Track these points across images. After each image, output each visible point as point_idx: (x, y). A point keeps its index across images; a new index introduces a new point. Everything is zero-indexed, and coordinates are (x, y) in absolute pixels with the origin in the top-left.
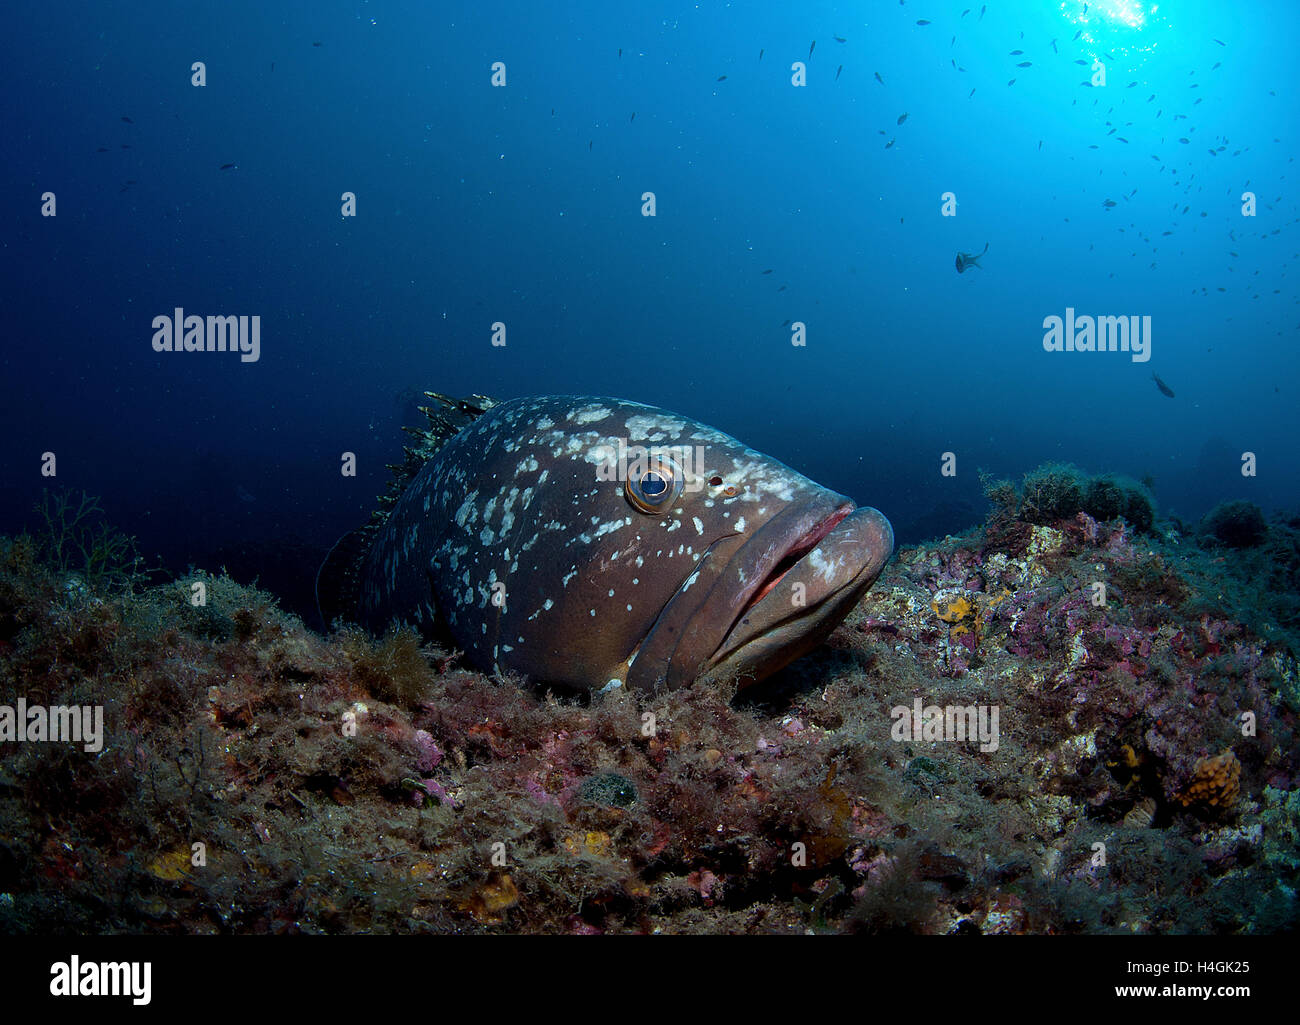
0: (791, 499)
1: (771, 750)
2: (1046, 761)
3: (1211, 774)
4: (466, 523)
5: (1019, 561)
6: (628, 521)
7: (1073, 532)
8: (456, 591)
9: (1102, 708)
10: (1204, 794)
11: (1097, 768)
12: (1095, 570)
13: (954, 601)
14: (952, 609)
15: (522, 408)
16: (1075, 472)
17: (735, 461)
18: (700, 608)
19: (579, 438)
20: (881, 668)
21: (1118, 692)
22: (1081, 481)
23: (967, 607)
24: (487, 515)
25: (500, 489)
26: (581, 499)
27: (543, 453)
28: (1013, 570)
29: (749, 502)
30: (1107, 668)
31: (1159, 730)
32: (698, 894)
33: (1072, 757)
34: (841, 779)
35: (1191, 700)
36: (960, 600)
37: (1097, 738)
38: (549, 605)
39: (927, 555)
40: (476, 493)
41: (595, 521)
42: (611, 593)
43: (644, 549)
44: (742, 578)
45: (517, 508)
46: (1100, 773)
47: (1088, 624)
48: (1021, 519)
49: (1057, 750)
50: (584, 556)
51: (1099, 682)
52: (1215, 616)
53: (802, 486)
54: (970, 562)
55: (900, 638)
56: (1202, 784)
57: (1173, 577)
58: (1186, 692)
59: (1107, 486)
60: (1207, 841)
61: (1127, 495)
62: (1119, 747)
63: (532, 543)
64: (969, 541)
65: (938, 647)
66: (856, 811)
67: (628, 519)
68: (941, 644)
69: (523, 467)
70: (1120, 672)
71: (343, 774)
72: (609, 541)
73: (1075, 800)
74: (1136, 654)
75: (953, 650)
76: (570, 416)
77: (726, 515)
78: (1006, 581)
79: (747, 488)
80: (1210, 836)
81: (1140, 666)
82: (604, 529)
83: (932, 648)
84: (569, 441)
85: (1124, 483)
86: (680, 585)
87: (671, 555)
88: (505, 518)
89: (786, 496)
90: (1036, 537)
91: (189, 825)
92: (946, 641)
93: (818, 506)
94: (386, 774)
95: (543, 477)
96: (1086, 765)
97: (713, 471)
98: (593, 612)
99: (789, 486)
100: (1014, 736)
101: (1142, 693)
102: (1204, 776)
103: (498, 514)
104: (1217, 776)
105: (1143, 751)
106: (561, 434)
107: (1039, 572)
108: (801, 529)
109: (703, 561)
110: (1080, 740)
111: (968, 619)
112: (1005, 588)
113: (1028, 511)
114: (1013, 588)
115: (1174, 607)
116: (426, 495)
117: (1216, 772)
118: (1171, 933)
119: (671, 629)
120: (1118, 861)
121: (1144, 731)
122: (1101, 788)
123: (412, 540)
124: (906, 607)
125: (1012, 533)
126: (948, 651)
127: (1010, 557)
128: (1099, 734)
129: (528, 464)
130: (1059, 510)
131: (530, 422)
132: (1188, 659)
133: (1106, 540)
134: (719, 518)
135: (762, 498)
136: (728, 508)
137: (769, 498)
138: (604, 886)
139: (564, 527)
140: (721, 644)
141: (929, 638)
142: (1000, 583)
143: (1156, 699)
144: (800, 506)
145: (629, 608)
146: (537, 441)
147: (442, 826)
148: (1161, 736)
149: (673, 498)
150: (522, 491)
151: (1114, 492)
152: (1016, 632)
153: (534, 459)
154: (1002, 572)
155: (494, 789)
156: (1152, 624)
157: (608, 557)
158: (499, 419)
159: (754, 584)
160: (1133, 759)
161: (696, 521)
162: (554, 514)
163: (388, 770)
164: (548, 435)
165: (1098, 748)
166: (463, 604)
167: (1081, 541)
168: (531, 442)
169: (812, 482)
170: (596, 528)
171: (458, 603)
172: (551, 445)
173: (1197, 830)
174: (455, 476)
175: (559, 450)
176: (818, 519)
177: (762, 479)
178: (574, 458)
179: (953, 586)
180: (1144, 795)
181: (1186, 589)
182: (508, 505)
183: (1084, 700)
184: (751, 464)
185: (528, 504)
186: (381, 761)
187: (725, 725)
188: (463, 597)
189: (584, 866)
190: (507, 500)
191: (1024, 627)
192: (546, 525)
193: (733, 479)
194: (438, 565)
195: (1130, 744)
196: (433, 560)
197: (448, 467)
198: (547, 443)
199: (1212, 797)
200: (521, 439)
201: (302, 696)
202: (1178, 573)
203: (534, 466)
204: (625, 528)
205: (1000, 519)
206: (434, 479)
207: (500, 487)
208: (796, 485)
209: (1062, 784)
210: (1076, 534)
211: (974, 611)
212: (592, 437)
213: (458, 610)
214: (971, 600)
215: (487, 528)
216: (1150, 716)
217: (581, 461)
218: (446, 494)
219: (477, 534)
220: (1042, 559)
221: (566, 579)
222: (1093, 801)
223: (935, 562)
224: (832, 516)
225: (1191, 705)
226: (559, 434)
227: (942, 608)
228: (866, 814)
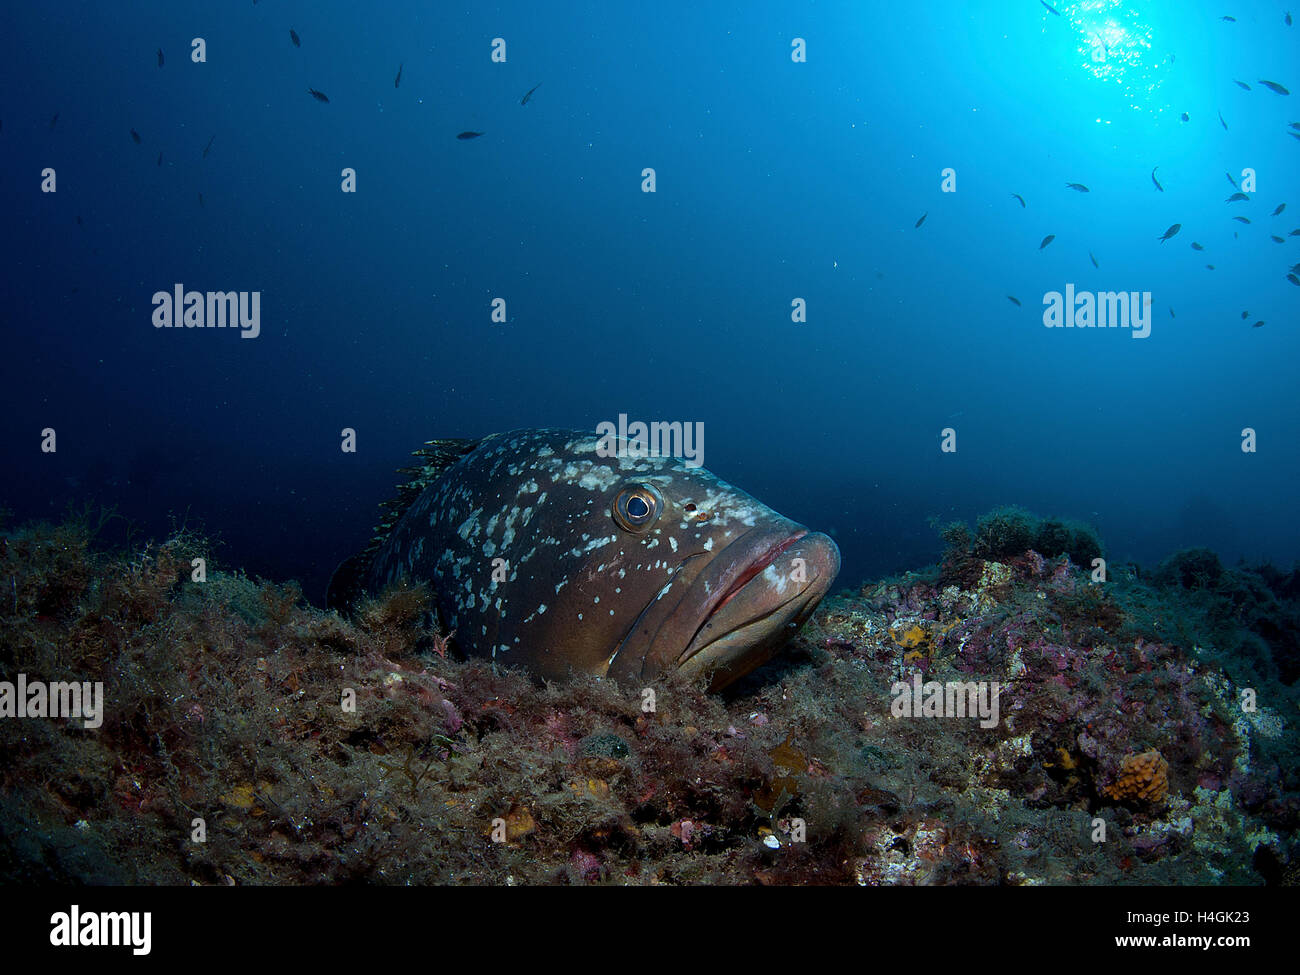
0: (753, 524)
1: (740, 736)
2: (987, 759)
3: (1137, 768)
4: (470, 536)
5: (970, 593)
6: (614, 538)
7: (1022, 567)
8: (458, 597)
9: (1037, 714)
10: (1133, 787)
11: (1034, 766)
12: (1036, 597)
13: (910, 629)
14: (908, 636)
15: (526, 437)
16: (1026, 515)
17: (708, 491)
18: (672, 614)
19: (575, 466)
20: (838, 677)
21: (1052, 700)
22: (1032, 522)
23: (921, 635)
24: (490, 530)
25: (502, 508)
26: (574, 519)
27: (542, 477)
28: (964, 602)
29: (718, 526)
30: (1042, 681)
31: (1090, 733)
32: (679, 841)
33: (1009, 754)
34: (798, 744)
35: (1119, 707)
36: (916, 628)
37: (1033, 740)
38: (542, 609)
39: (887, 589)
40: (481, 509)
41: (585, 537)
42: (597, 600)
43: (626, 563)
44: (707, 589)
45: (517, 525)
46: (1036, 772)
47: (1027, 642)
48: (974, 556)
49: (996, 750)
50: (575, 567)
51: (1035, 692)
52: (1149, 639)
53: (764, 514)
54: (926, 595)
55: (857, 655)
56: (1130, 779)
57: (1112, 606)
58: (1115, 701)
59: (1055, 527)
60: (1139, 833)
61: (1074, 536)
62: (1054, 749)
63: (529, 555)
64: (927, 576)
65: (892, 665)
66: (811, 769)
67: (614, 537)
68: (895, 663)
69: (524, 488)
70: (1055, 685)
71: (381, 731)
72: (596, 555)
73: (1014, 793)
74: (1070, 669)
75: (907, 670)
76: (568, 446)
77: (698, 536)
78: (957, 610)
79: (716, 514)
80: (1141, 828)
81: (1074, 679)
82: (593, 544)
83: (886, 666)
84: (566, 466)
85: (1072, 525)
86: (656, 594)
87: (649, 568)
88: (506, 533)
89: (749, 522)
90: (987, 572)
91: (255, 762)
92: (900, 660)
93: (775, 531)
94: (419, 731)
95: (542, 498)
96: (1023, 763)
97: (689, 499)
98: (580, 616)
99: (753, 514)
100: (957, 736)
101: (1075, 702)
102: (1130, 771)
103: (500, 530)
104: (1143, 771)
105: (1077, 753)
106: (560, 461)
107: (989, 603)
108: (760, 550)
109: (676, 575)
110: (1017, 741)
111: (923, 645)
112: (957, 618)
113: (980, 549)
114: (963, 617)
115: (1111, 632)
116: (433, 512)
117: (1142, 767)
118: (1091, 883)
119: (646, 632)
120: (1046, 833)
121: (1076, 735)
122: (1039, 785)
123: (417, 552)
124: (863, 629)
125: (964, 567)
126: (902, 669)
127: (962, 590)
128: (1034, 737)
129: (528, 486)
130: (1010, 547)
131: (532, 450)
132: (1120, 674)
133: (1051, 574)
134: (691, 539)
135: (728, 523)
136: (699, 530)
137: (735, 523)
138: (603, 819)
139: (558, 543)
140: (689, 645)
141: (884, 656)
142: (953, 613)
143: (1087, 707)
144: (761, 530)
145: (612, 613)
146: (538, 466)
147: (470, 771)
148: (1091, 738)
149: (653, 521)
150: (522, 510)
151: (1062, 532)
152: (962, 652)
153: (535, 482)
154: (954, 603)
155: (512, 744)
156: (1088, 646)
157: (595, 569)
158: (504, 446)
159: (717, 595)
160: (1069, 762)
161: (672, 540)
162: (550, 531)
163: (420, 727)
164: (548, 462)
165: (1034, 749)
166: (465, 608)
167: (1029, 575)
168: (533, 467)
169: (773, 512)
170: (586, 543)
171: (460, 607)
172: (551, 471)
173: (1130, 823)
174: (461, 495)
175: (557, 476)
176: (774, 541)
177: (730, 507)
178: (570, 483)
179: (908, 616)
180: (1081, 796)
181: (1122, 616)
182: (509, 522)
183: (1020, 707)
184: (721, 494)
185: (527, 522)
186: (415, 721)
187: (700, 709)
188: (465, 603)
189: (587, 804)
190: (508, 518)
191: (971, 648)
192: (543, 541)
193: (706, 506)
194: (441, 573)
195: (1066, 747)
196: (436, 569)
197: (454, 487)
198: (547, 469)
199: (1140, 790)
200: (524, 463)
201: (343, 667)
202: (1116, 602)
203: (535, 488)
204: (611, 543)
205: (955, 555)
206: (441, 496)
207: (503, 505)
208: (759, 514)
209: (1000, 778)
210: (1024, 569)
211: (927, 637)
212: (587, 466)
213: (460, 615)
214: (926, 628)
215: (489, 541)
216: (1082, 721)
217: (575, 486)
218: (453, 511)
219: (479, 546)
220: (992, 591)
221: (559, 587)
222: (1030, 796)
223: (895, 596)
224: (788, 540)
225: (1119, 712)
226: (558, 462)
227: (899, 636)
228: (820, 771)
